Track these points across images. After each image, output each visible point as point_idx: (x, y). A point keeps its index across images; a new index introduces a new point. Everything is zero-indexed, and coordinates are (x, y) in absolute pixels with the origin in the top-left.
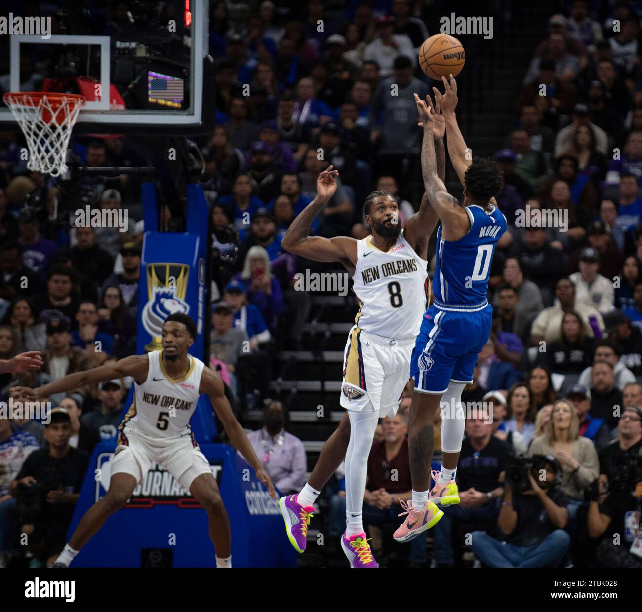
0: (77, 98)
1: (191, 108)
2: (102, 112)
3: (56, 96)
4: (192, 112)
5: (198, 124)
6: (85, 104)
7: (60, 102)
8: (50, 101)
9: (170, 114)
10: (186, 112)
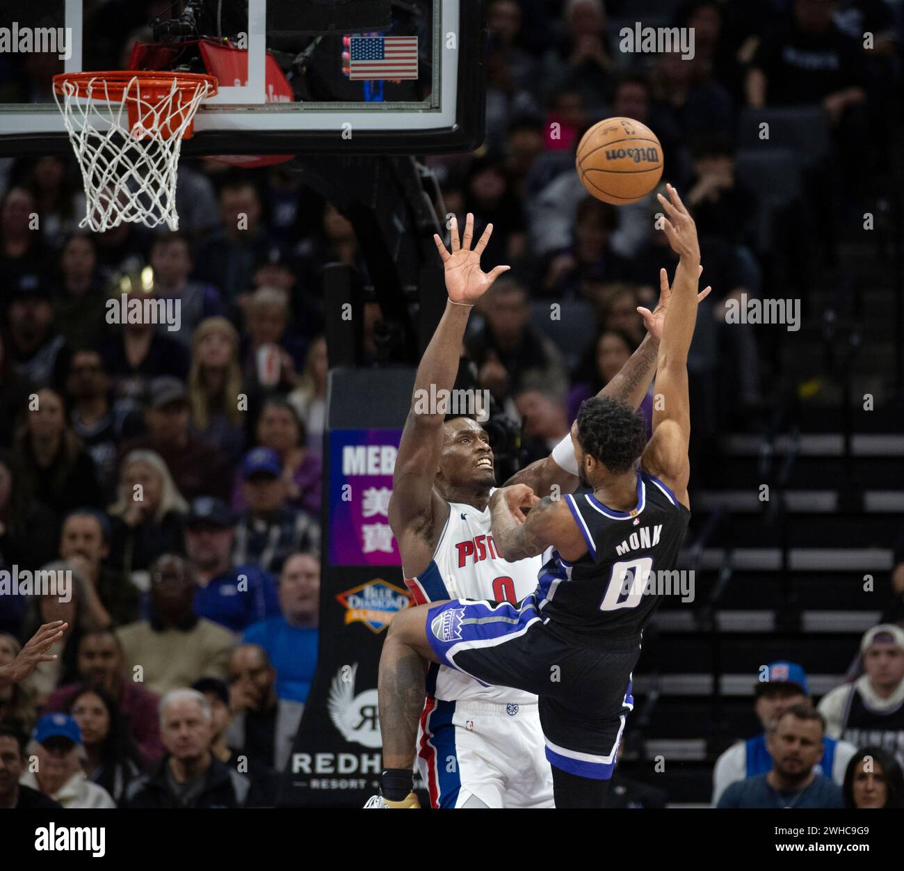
0: (201, 80)
1: (434, 95)
2: (251, 108)
3: (157, 77)
4: (437, 105)
5: (449, 128)
6: (216, 94)
7: (166, 90)
8: (144, 89)
9: (390, 110)
10: (424, 104)
